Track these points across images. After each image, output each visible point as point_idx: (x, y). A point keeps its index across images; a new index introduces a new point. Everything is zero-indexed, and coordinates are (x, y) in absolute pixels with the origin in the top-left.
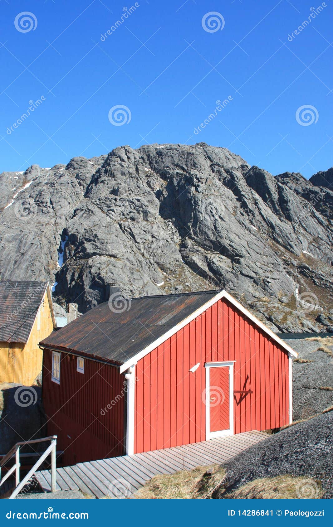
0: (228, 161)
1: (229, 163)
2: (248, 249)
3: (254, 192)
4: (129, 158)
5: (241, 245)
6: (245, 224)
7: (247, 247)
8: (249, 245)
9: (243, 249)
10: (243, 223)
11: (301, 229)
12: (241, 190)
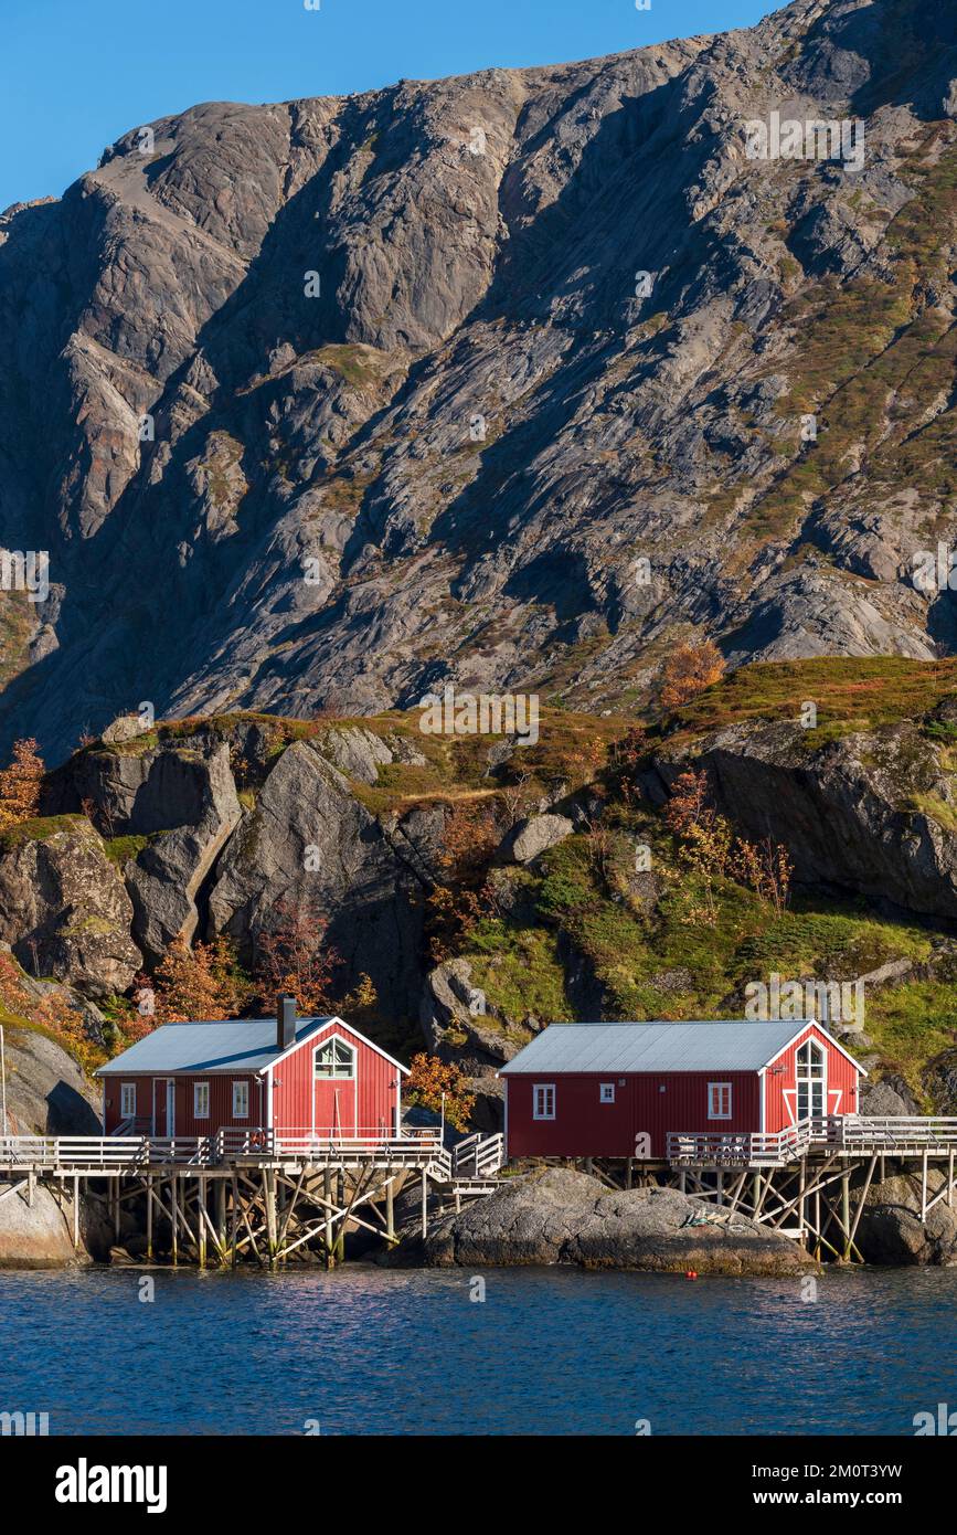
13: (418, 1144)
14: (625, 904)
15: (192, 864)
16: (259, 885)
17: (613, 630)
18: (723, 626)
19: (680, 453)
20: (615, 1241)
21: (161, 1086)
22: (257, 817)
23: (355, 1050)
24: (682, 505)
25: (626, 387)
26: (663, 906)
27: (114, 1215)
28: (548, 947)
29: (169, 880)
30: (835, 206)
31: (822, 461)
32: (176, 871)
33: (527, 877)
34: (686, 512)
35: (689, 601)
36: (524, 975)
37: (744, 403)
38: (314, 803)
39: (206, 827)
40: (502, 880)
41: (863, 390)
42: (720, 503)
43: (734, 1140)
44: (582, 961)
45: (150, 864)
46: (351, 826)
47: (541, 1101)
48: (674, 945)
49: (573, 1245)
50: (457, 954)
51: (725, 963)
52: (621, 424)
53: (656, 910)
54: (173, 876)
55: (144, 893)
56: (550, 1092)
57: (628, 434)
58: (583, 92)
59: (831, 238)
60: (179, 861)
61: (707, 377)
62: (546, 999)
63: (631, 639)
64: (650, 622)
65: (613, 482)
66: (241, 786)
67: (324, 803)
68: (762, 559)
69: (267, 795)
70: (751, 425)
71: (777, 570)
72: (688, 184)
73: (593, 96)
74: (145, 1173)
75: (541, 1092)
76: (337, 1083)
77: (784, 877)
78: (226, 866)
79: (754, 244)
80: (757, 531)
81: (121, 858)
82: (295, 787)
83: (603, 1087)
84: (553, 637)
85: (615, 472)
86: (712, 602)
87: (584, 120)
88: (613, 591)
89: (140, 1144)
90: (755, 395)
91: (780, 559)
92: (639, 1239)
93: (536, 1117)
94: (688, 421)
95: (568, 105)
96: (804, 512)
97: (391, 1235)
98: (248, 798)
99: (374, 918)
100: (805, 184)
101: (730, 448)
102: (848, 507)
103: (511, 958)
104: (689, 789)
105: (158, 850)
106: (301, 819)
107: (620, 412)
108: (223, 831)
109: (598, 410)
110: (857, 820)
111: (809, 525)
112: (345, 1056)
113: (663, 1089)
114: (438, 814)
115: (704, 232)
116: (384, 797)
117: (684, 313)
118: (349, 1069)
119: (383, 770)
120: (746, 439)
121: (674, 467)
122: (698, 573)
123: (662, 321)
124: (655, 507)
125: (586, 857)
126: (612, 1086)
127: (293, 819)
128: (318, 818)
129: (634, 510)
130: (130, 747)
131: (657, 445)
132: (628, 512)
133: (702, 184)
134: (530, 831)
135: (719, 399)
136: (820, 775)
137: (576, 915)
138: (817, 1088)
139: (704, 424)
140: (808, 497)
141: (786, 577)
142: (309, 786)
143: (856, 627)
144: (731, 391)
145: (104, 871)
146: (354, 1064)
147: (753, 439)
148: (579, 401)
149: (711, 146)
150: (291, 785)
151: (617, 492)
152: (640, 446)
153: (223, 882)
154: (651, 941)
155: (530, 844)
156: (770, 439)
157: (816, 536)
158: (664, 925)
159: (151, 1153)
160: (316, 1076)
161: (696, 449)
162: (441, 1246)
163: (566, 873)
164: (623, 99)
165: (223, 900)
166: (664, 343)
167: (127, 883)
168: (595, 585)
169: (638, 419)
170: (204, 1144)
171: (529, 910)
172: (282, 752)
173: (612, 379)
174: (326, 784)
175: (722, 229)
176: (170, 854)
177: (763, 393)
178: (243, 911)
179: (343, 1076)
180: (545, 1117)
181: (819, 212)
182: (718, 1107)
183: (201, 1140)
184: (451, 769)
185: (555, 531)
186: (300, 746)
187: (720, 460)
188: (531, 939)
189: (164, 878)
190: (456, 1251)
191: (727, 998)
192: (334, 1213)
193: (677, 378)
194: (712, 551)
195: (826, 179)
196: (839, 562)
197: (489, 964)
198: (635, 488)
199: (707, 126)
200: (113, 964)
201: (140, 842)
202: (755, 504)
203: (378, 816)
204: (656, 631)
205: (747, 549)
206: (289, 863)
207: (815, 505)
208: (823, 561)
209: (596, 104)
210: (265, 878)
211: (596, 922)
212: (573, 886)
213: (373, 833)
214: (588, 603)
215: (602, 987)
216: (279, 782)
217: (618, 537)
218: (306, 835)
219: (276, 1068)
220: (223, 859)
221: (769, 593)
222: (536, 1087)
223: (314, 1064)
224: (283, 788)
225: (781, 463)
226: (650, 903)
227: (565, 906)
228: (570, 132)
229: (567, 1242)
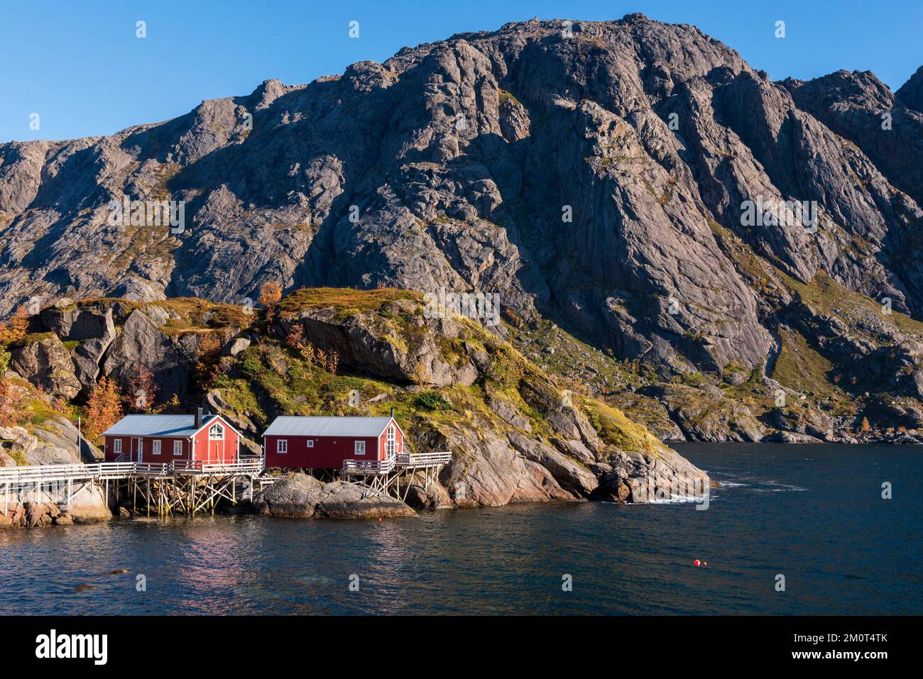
0: (688, 61)
1: (691, 65)
2: (677, 276)
3: (734, 137)
4: (463, 73)
5: (663, 269)
6: (684, 222)
7: (675, 272)
8: (682, 268)
9: (666, 278)
10: (678, 220)
11: (828, 221)
12: (703, 134)
13: (252, 466)
14: (275, 371)
15: (99, 353)
16: (124, 360)
17: (77, 290)
18: (109, 290)
19: (95, 244)
20: (338, 504)
21: (136, 441)
22: (122, 336)
23: (224, 428)
24: (96, 258)
25: (79, 226)
26: (290, 372)
27: (116, 493)
28: (247, 386)
29: (89, 357)
30: (137, 183)
31: (135, 249)
32: (92, 354)
33: (236, 361)
34: (97, 260)
35: (99, 283)
36: (240, 396)
37: (113, 232)
38: (145, 331)
39: (104, 339)
40: (226, 361)
41: (146, 231)
42: (107, 258)
43: (367, 463)
44: (263, 391)
45: (81, 351)
46: (160, 341)
47: (280, 446)
48: (297, 386)
49: (321, 506)
50: (214, 387)
51: (318, 393)
52: (78, 236)
53: (287, 373)
54: (91, 356)
55: (79, 362)
56: (284, 443)
57: (80, 239)
58: (65, 148)
59: (136, 191)
60: (93, 350)
61: (102, 225)
62: (251, 405)
63: (83, 293)
64: (87, 289)
65: (76, 251)
66: (115, 325)
67: (149, 331)
68: (119, 274)
69: (126, 328)
70: (115, 238)
71: (123, 276)
72: (96, 174)
73: (68, 149)
74: (133, 477)
75: (280, 443)
76: (218, 441)
77: (336, 363)
78: (110, 353)
79: (114, 191)
80: (117, 266)
81: (70, 349)
82: (137, 325)
83: (308, 441)
84: (59, 292)
85: (76, 249)
86: (105, 284)
87: (65, 156)
88: (77, 280)
89: (132, 465)
90: (116, 230)
91: (124, 274)
92: (348, 504)
93: (278, 452)
94: (97, 236)
95: (60, 151)
96: (130, 262)
97: (234, 500)
98: (119, 329)
99: (170, 374)
100: (128, 177)
101: (110, 244)
102: (143, 261)
103: (233, 389)
104: (297, 331)
105: (85, 347)
106: (140, 337)
107: (77, 233)
108: (110, 340)
109: (71, 232)
110: (363, 344)
111: (131, 265)
112: (220, 430)
113: (335, 443)
114: (194, 337)
115: (100, 188)
116: (171, 330)
117: (95, 208)
118: (221, 435)
119: (168, 321)
120: (113, 242)
121: (94, 248)
122: (101, 276)
123: (89, 210)
124: (88, 258)
125: (258, 354)
126: (312, 441)
127: (137, 337)
128: (147, 337)
129: (82, 259)
130: (67, 309)
131: (88, 242)
132: (80, 259)
133: (100, 175)
134: (237, 344)
135: (106, 231)
136: (349, 328)
137: (257, 374)
138: (392, 442)
139: (102, 237)
140: (131, 258)
141: (126, 279)
142: (142, 325)
143: (147, 293)
144: (109, 229)
145: (65, 354)
146: (223, 433)
147: (116, 242)
148: (66, 229)
149: (102, 165)
150: (135, 324)
151: (77, 254)
152: (83, 242)
153: (110, 359)
154: (288, 385)
155: (236, 349)
156: (120, 242)
157: (134, 268)
158: (291, 379)
159: (137, 469)
160: (210, 438)
161: (100, 244)
162: (262, 506)
163: (251, 359)
164: (76, 151)
165: (110, 365)
166: (89, 216)
167: (72, 358)
168: (72, 278)
169: (83, 235)
170: (165, 466)
171: (238, 372)
172: (131, 313)
173: (75, 224)
174: (149, 325)
175: (105, 187)
176: (90, 348)
177: (118, 230)
178: (117, 369)
179: (218, 438)
180: (282, 452)
181: (133, 184)
182: (360, 450)
183: (164, 464)
184: (190, 321)
185: (60, 263)
186: (137, 310)
187: (107, 247)
188: (240, 383)
189: (87, 357)
190: (270, 508)
191: (323, 406)
192: (214, 492)
193: (94, 225)
194: (105, 271)
195: (134, 176)
196: (140, 276)
197: (226, 392)
198: (82, 253)
199: (101, 159)
200: (70, 388)
201: (77, 344)
202: (117, 259)
203: (170, 337)
204: (89, 291)
205: (115, 271)
206: (135, 352)
207: (133, 260)
208: (136, 275)
209: (68, 152)
210: (126, 358)
211: (266, 377)
212: (254, 364)
213: (168, 343)
214: (70, 283)
215: (275, 401)
216: (131, 323)
217: (78, 266)
218: (142, 343)
219: (196, 436)
220: (109, 351)
221: (121, 283)
222: (278, 441)
223: (210, 433)
224: (132, 326)
225: (124, 249)
226: (284, 371)
227: (254, 371)
228: (61, 159)
229: (317, 505)
